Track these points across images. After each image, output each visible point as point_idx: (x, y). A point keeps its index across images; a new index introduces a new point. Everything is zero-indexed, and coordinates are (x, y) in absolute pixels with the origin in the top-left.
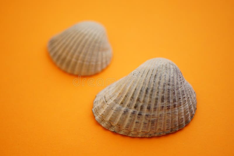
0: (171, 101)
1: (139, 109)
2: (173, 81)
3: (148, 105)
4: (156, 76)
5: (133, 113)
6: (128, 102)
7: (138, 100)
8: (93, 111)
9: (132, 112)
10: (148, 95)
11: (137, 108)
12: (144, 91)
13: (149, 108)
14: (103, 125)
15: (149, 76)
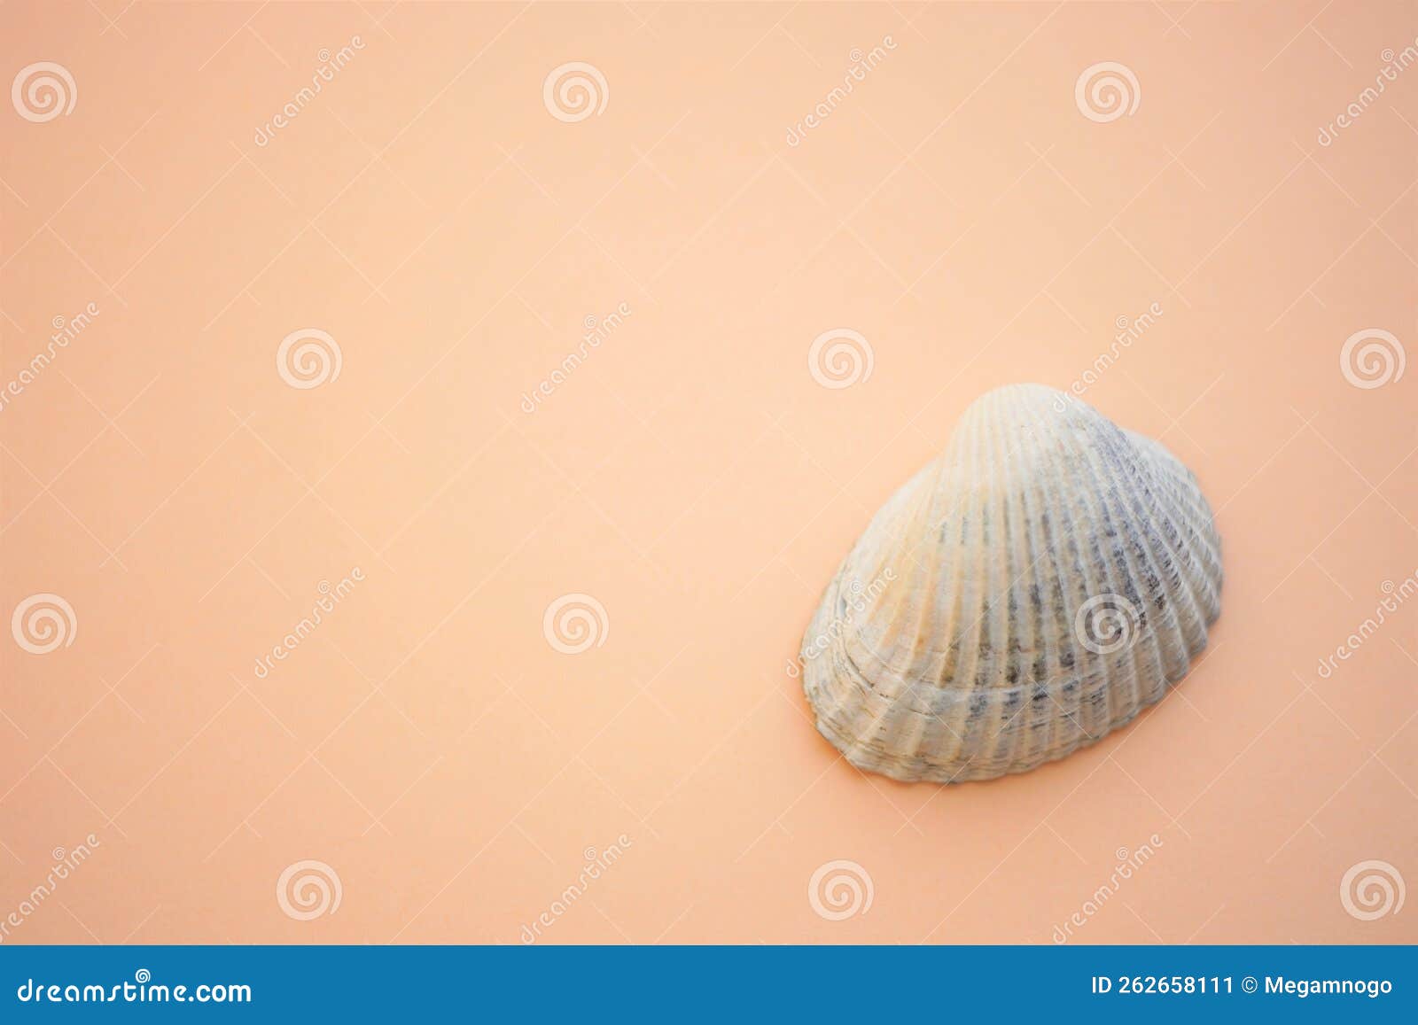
0: (1141, 592)
1: (1031, 678)
2: (1120, 510)
3: (1062, 649)
4: (1045, 520)
5: (1013, 701)
6: (973, 666)
7: (1014, 646)
8: (826, 735)
9: (1008, 699)
10: (1047, 614)
11: (1020, 679)
12: (1024, 602)
13: (1068, 662)
14: (890, 773)
15: (1017, 532)
